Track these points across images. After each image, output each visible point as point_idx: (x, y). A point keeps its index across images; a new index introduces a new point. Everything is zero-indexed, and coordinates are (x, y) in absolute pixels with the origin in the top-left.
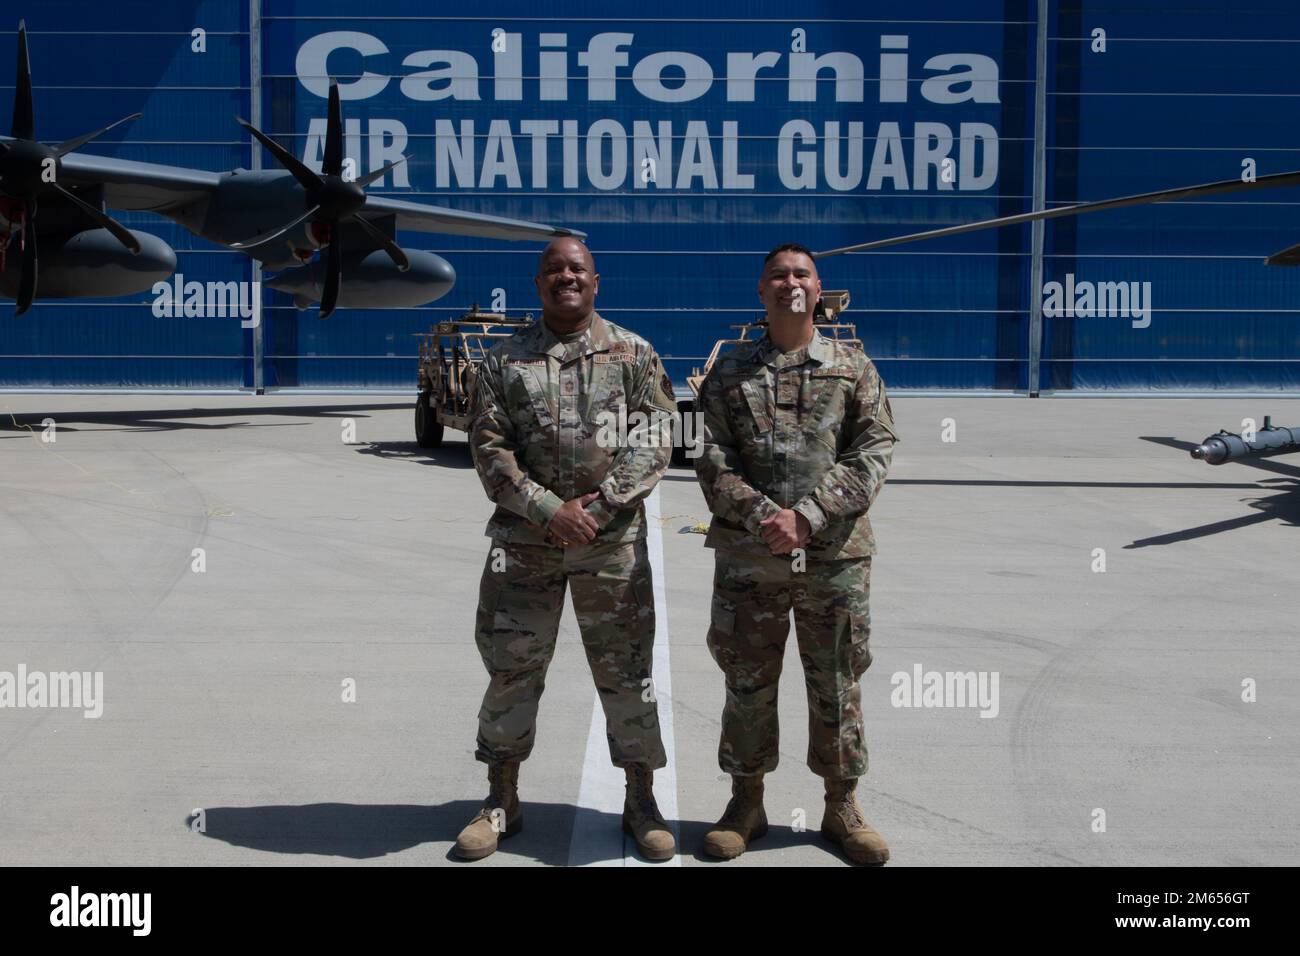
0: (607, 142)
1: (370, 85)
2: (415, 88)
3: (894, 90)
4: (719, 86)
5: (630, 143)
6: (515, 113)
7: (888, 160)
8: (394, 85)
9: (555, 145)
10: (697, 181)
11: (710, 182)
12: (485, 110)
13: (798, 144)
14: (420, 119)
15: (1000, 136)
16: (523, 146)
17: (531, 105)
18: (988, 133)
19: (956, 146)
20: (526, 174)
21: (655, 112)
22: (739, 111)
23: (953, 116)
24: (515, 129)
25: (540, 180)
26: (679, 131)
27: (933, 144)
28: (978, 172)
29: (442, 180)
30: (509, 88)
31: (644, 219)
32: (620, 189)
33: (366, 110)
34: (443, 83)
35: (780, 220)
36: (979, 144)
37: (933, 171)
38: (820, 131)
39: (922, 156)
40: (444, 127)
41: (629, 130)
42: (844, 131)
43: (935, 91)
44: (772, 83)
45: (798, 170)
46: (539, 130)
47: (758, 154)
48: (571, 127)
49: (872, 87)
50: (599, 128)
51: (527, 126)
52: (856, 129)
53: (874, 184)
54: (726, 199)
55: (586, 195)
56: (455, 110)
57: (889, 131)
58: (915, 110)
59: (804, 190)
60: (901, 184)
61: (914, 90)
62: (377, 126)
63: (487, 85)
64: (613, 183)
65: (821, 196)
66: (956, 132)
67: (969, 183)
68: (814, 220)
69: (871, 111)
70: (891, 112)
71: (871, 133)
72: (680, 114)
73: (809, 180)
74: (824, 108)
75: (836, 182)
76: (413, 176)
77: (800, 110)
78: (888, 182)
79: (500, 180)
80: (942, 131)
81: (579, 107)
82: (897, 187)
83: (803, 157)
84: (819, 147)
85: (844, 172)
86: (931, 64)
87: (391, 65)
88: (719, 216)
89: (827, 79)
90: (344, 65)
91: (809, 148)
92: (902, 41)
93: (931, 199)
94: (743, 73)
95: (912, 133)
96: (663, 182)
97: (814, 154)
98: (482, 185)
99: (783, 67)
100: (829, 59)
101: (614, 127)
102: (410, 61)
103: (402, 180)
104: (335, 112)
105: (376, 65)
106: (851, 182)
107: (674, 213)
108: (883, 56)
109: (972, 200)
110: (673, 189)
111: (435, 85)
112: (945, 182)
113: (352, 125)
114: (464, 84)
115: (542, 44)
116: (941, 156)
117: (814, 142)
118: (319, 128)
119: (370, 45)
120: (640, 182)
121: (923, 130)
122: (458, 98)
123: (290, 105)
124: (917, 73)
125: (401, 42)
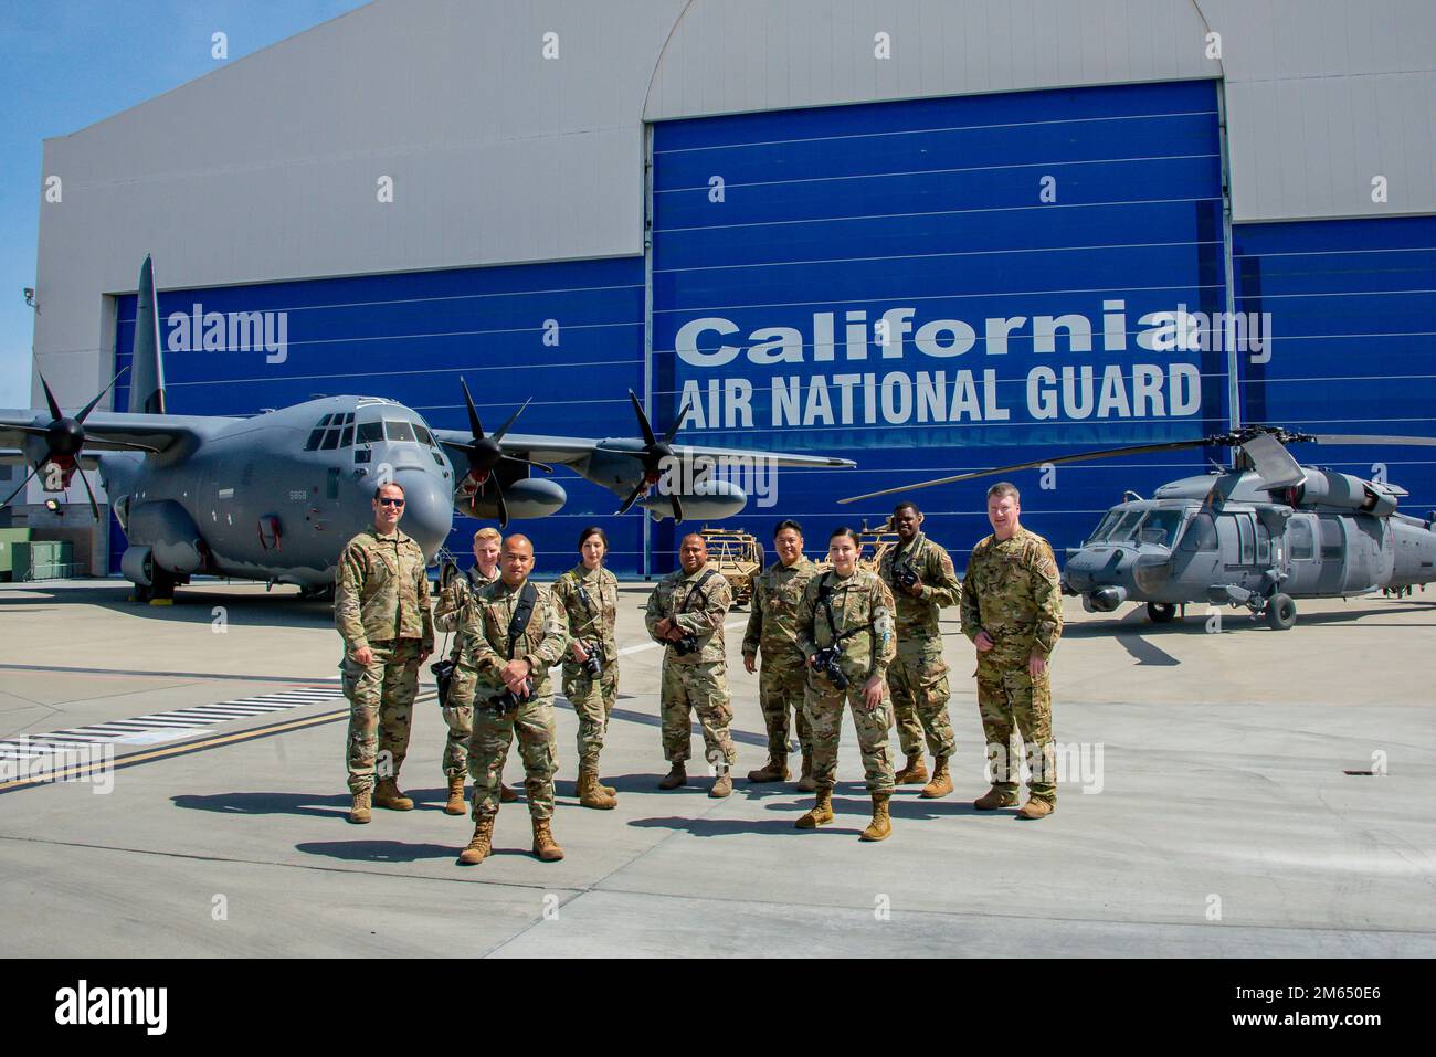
0: (897, 389)
1: (727, 355)
2: (758, 355)
3: (1115, 340)
4: (980, 344)
5: (914, 388)
6: (828, 370)
7: (1113, 394)
8: (743, 354)
9: (858, 392)
10: (965, 415)
11: (975, 416)
12: (807, 368)
13: (1042, 385)
14: (761, 377)
15: (1200, 373)
16: (835, 394)
17: (842, 364)
18: (1193, 372)
19: (1166, 381)
20: (837, 413)
21: (932, 365)
22: (995, 362)
23: (1164, 359)
24: (829, 381)
25: (847, 418)
26: (951, 377)
27: (1148, 381)
28: (1185, 401)
29: (777, 421)
30: (824, 351)
31: (925, 445)
32: (907, 423)
33: (722, 373)
34: (778, 351)
35: (1032, 442)
36: (1185, 380)
37: (1148, 401)
38: (1059, 374)
39: (1140, 391)
40: (778, 382)
41: (913, 379)
42: (1078, 374)
43: (1152, 341)
44: (1021, 341)
45: (1042, 404)
46: (846, 381)
47: (1011, 395)
48: (870, 378)
49: (1098, 340)
50: (891, 378)
51: (838, 379)
52: (1087, 371)
53: (1103, 413)
54: (987, 428)
55: (882, 429)
56: (785, 370)
57: (1113, 372)
58: (1132, 356)
59: (1048, 419)
60: (1124, 412)
61: (1131, 340)
62: (731, 384)
63: (808, 351)
64: (901, 419)
65: (1062, 423)
66: (1166, 372)
67: (1178, 410)
68: (1056, 442)
69: (1098, 358)
70: (1114, 357)
71: (1099, 374)
72: (951, 367)
73: (1051, 411)
74: (1062, 356)
75: (1072, 412)
76: (755, 418)
77: (1043, 359)
78: (1114, 411)
79: (819, 419)
80: (1155, 371)
81: (876, 363)
82: (1121, 415)
83: (1046, 394)
84: (1059, 387)
85: (1078, 404)
86: (1143, 321)
87: (741, 340)
88: (982, 441)
89: (1062, 335)
90: (708, 342)
91: (1051, 387)
92: (1120, 304)
93: (1149, 424)
94: (998, 334)
95: (1130, 373)
96: (940, 416)
97: (1055, 392)
98: (805, 423)
99: (1028, 328)
100: (1064, 320)
101: (901, 377)
102: (754, 336)
103: (747, 422)
104: (703, 375)
105: (730, 340)
106: (1085, 412)
107: (949, 440)
108: (1105, 316)
109: (1183, 422)
110: (947, 422)
111: (772, 353)
112: (1158, 411)
113: (714, 384)
114: (793, 351)
115: (848, 319)
116: (1154, 391)
117: (1054, 382)
118: (691, 387)
119: (726, 327)
120: (922, 417)
121: (1139, 371)
122: (787, 361)
123: (670, 371)
124: (1133, 328)
125: (748, 324)
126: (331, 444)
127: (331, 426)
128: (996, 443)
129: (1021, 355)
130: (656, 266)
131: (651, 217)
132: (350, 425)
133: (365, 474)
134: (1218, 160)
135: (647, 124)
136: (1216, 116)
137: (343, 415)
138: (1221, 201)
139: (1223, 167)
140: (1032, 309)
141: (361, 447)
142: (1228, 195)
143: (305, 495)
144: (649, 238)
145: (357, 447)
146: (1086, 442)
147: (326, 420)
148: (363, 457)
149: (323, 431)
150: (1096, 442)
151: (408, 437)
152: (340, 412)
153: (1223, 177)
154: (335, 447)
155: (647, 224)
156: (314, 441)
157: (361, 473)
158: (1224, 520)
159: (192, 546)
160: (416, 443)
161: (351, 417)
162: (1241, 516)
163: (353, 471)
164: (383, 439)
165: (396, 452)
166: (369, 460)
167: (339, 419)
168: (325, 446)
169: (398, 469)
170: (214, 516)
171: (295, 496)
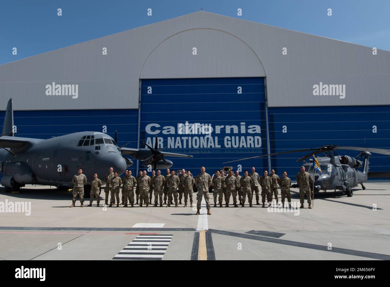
0: (196, 140)
1: (158, 132)
2: (165, 132)
3: (243, 131)
4: (214, 131)
5: (200, 140)
6: (181, 136)
7: (243, 142)
8: (161, 132)
9: (187, 141)
10: (211, 146)
11: (213, 147)
12: (176, 135)
13: (228, 140)
14: (165, 137)
15: (261, 138)
16: (182, 141)
17: (184, 135)
18: (259, 138)
19: (254, 140)
20: (183, 145)
21: (204, 135)
22: (218, 135)
23: (254, 135)
24: (181, 138)
25: (185, 147)
26: (208, 138)
27: (250, 140)
28: (258, 144)
29: (169, 147)
30: (180, 132)
31: (202, 153)
32: (198, 148)
33: (156, 136)
34: (169, 131)
35: (225, 153)
36: (258, 140)
37: (250, 144)
38: (231, 138)
39: (249, 142)
40: (169, 138)
41: (200, 138)
42: (235, 138)
43: (250, 131)
44: (223, 130)
45: (228, 144)
46: (185, 139)
47: (221, 142)
48: (190, 138)
49: (239, 131)
50: (195, 138)
51: (183, 138)
52: (237, 137)
53: (241, 146)
54: (216, 149)
55: (193, 149)
56: (171, 136)
57: (243, 138)
58: (246, 135)
59: (229, 148)
60: (245, 146)
61: (246, 131)
62: (158, 138)
63: (176, 132)
64: (197, 147)
65: (232, 149)
66: (254, 138)
67: (257, 146)
68: (231, 153)
69: (240, 135)
70: (243, 135)
71: (240, 138)
73: (230, 146)
74: (232, 134)
75: (234, 146)
76: (164, 146)
77: (228, 135)
78: (243, 146)
79: (178, 147)
80: (252, 138)
81: (191, 135)
82: (245, 147)
83: (229, 142)
84: (231, 141)
85: (235, 144)
86: (249, 127)
87: (161, 129)
88: (215, 152)
89: (232, 130)
90: (153, 129)
91: (229, 141)
92: (244, 123)
93: (250, 149)
94: (218, 129)
95: (247, 138)
96: (205, 147)
97: (230, 142)
98: (175, 148)
99: (225, 128)
100: (232, 126)
101: (197, 138)
102: (164, 128)
103: (162, 147)
104: (152, 136)
105: (158, 129)
106: (237, 146)
107: (207, 152)
108: (241, 126)
109: (258, 149)
110: (207, 148)
111: (168, 132)
112: (253, 146)
113: (154, 138)
114: (173, 131)
116: (252, 142)
117: (230, 140)
118: (149, 139)
119: (157, 126)
120: (202, 147)
121: (248, 137)
122: (171, 134)
123: (144, 135)
124: (247, 128)
125: (163, 125)
126: (87, 143)
127: (86, 139)
128: (218, 153)
129: (223, 133)
130: (141, 111)
131: (140, 100)
132: (93, 139)
133: (99, 153)
134: (264, 94)
135: (140, 80)
136: (264, 85)
137: (86, 136)
138: (265, 102)
139: (266, 95)
140: (225, 124)
141: (97, 145)
142: (267, 101)
143: (77, 159)
144: (140, 105)
145: (95, 145)
146: (237, 153)
147: (84, 137)
148: (98, 148)
149: (84, 140)
150: (239, 153)
151: (110, 143)
152: (89, 135)
153: (266, 97)
154: (88, 145)
155: (139, 102)
156: (81, 143)
157: (98, 153)
158: (337, 168)
159: (30, 175)
160: (113, 145)
161: (93, 137)
162: (339, 167)
163: (95, 152)
164: (104, 143)
165: (108, 147)
166: (100, 149)
167: (89, 137)
168: (85, 145)
169: (109, 152)
170: (40, 166)
171: (74, 159)
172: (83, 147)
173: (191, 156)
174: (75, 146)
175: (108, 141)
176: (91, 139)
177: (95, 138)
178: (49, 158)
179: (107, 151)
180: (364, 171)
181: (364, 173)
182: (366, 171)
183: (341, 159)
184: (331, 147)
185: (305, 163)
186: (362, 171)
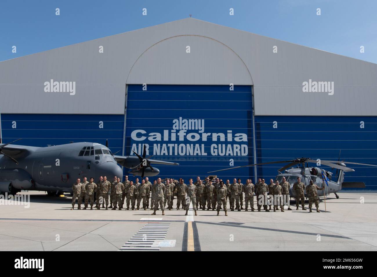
0: (182, 148)
1: (143, 138)
2: (151, 139)
3: (230, 139)
4: (201, 139)
5: (186, 148)
6: (167, 143)
7: (229, 151)
8: (147, 138)
9: (174, 148)
11: (200, 154)
12: (162, 142)
13: (214, 148)
14: (151, 144)
15: (248, 147)
16: (168, 148)
17: (170, 141)
18: (246, 146)
19: (241, 148)
20: (169, 153)
21: (190, 143)
22: (204, 142)
23: (240, 143)
24: (167, 145)
25: (171, 154)
26: (194, 146)
27: (237, 148)
28: (245, 153)
29: (154, 154)
30: (166, 139)
31: (188, 160)
32: (184, 155)
33: (142, 142)
35: (212, 161)
36: (244, 148)
37: (237, 152)
38: (218, 146)
39: (235, 150)
40: (155, 145)
41: (186, 146)
42: (222, 146)
43: (237, 139)
44: (210, 138)
45: (214, 152)
46: (171, 146)
47: (207, 150)
48: (176, 145)
49: (226, 139)
50: (181, 145)
51: (169, 145)
52: (224, 145)
53: (227, 154)
54: (202, 157)
55: (179, 156)
56: (157, 142)
57: (229, 146)
58: (233, 143)
59: (215, 156)
61: (233, 139)
62: (144, 145)
63: (162, 138)
65: (218, 157)
66: (241, 146)
67: (243, 154)
68: (217, 161)
69: (226, 143)
70: (230, 143)
71: (226, 146)
72: (194, 143)
73: (216, 154)
74: (218, 142)
75: (221, 154)
76: (149, 153)
77: (214, 142)
78: (229, 154)
79: (164, 154)
80: (238, 146)
81: (178, 142)
82: (231, 155)
84: (218, 149)
85: (222, 152)
86: (236, 135)
87: (147, 135)
88: (201, 160)
89: (219, 137)
90: (139, 135)
91: (216, 149)
92: (231, 131)
93: (237, 157)
94: (205, 137)
95: (233, 146)
96: (191, 154)
97: (217, 150)
98: (161, 155)
99: (211, 135)
100: (219, 134)
101: (183, 145)
102: (150, 134)
104: (137, 143)
105: (144, 135)
106: (223, 154)
107: (194, 159)
108: (228, 134)
109: (244, 157)
110: (193, 155)
111: (154, 138)
112: (239, 154)
113: (140, 145)
114: (159, 138)
115: (172, 132)
116: (238, 150)
117: (217, 148)
118: (134, 145)
119: (143, 132)
120: (188, 154)
121: (235, 146)
122: (157, 140)
123: (129, 141)
124: (234, 137)
125: (148, 132)
126: (87, 154)
127: (86, 150)
128: (204, 160)
129: (210, 141)
130: (127, 117)
131: (126, 106)
132: (92, 150)
133: (99, 162)
134: (252, 102)
135: (127, 85)
136: (251, 93)
137: (86, 147)
138: (252, 111)
139: (253, 104)
140: (212, 132)
141: (97, 155)
142: (253, 109)
143: (79, 168)
144: (126, 110)
145: (95, 155)
146: (223, 161)
147: (85, 148)
148: (97, 158)
149: (85, 151)
150: (226, 161)
151: (108, 154)
152: (89, 146)
153: (253, 106)
154: (89, 155)
155: (125, 107)
156: (82, 153)
157: (97, 162)
158: (306, 178)
159: (29, 181)
160: (110, 155)
161: (92, 148)
162: (308, 178)
163: (95, 161)
164: (102, 154)
165: (106, 157)
166: (99, 159)
167: (89, 148)
168: (85, 155)
169: (107, 162)
170: (41, 173)
171: (75, 168)
172: (84, 157)
173: (177, 164)
174: (76, 155)
175: (105, 152)
176: (90, 150)
177: (95, 149)
178: (51, 166)
179: (106, 161)
180: (339, 181)
181: (338, 183)
182: (340, 181)
183: (311, 170)
184: (303, 159)
185: (280, 173)
186: (337, 182)
